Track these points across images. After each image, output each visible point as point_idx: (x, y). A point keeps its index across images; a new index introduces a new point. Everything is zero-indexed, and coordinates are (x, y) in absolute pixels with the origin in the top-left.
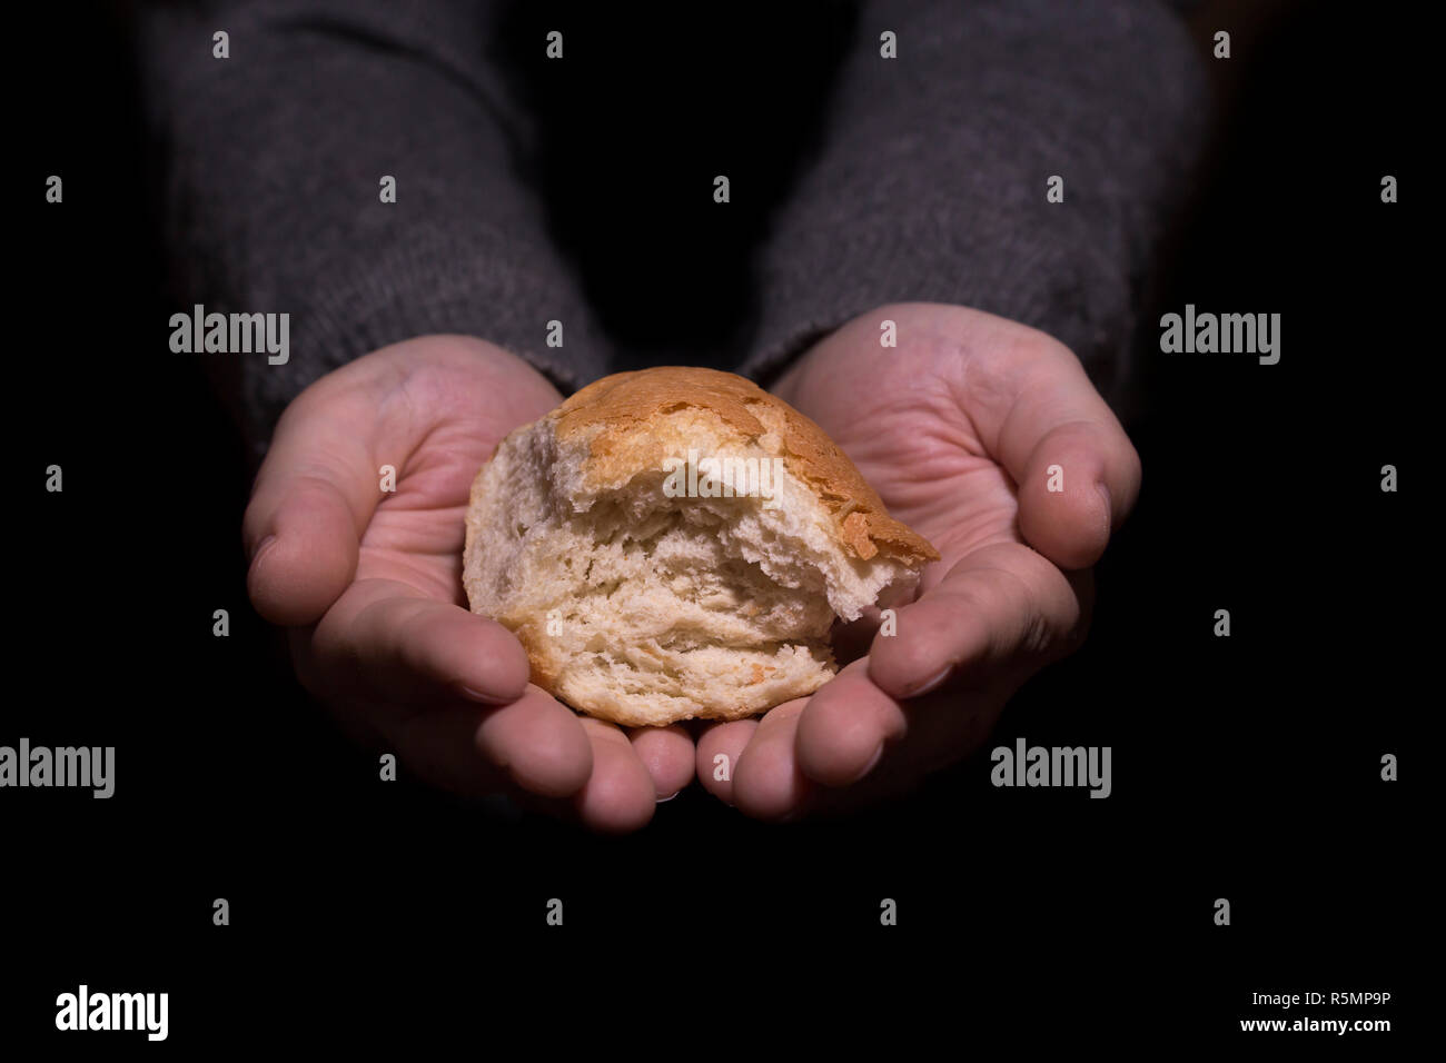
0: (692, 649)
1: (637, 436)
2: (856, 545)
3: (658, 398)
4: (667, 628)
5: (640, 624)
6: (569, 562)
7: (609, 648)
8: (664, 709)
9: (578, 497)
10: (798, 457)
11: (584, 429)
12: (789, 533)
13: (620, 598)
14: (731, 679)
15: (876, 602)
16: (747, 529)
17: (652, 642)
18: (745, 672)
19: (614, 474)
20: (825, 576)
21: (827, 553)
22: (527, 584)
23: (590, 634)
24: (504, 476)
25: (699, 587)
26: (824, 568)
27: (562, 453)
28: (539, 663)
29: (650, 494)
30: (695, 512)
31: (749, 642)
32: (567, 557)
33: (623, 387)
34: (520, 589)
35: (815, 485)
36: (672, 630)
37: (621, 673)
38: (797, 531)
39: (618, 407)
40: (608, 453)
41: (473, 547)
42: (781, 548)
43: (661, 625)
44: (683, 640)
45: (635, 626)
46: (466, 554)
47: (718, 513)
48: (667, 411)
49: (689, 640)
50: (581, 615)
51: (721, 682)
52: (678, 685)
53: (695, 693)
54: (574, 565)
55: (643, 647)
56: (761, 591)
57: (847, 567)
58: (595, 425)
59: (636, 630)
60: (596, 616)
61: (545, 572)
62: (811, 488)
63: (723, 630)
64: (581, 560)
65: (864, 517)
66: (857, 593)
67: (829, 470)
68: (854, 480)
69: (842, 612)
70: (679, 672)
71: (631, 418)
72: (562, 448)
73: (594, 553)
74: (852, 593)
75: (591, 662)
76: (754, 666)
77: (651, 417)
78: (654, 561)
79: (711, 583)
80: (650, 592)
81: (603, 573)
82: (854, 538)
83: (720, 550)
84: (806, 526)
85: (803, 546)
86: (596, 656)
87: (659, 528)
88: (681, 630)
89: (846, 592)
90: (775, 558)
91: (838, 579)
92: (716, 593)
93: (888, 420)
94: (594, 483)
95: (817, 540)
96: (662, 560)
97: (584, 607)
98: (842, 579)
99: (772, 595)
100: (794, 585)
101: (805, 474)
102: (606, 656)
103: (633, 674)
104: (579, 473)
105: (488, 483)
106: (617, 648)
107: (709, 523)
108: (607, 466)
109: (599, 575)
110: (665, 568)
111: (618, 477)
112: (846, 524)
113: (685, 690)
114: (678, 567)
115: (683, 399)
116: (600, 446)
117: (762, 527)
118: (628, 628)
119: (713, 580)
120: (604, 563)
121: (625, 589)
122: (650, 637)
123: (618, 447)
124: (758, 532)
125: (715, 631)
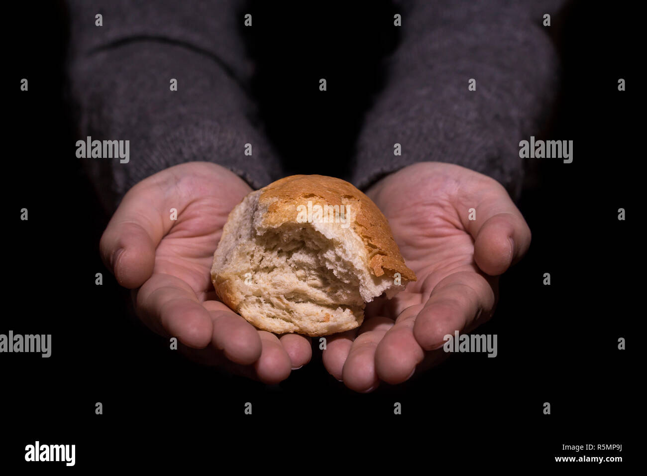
0: (301, 302)
1: (290, 206)
2: (375, 269)
3: (303, 190)
4: (290, 291)
5: (278, 288)
6: (252, 256)
7: (264, 296)
8: (281, 327)
9: (259, 229)
10: (361, 225)
11: (270, 199)
12: (346, 259)
13: (272, 274)
14: (314, 318)
15: (381, 296)
16: (329, 255)
17: (282, 296)
18: (321, 316)
19: (275, 221)
20: (360, 280)
21: (362, 271)
22: (232, 263)
23: (256, 289)
24: (243, 212)
25: (308, 275)
26: (360, 277)
27: (260, 208)
28: (230, 298)
29: (290, 232)
30: (309, 243)
31: (326, 303)
32: (252, 253)
33: (293, 182)
34: (229, 264)
35: (365, 239)
36: (293, 292)
37: (267, 308)
38: (350, 259)
39: (286, 191)
40: (275, 212)
41: (223, 241)
42: (343, 265)
43: (287, 290)
44: (298, 297)
45: (276, 288)
46: (220, 243)
47: (319, 245)
48: (306, 197)
49: (300, 298)
50: (255, 279)
51: (309, 319)
52: (290, 317)
53: (297, 322)
54: (255, 257)
55: (278, 298)
56: (333, 282)
57: (370, 278)
58: (275, 197)
59: (276, 290)
60: (261, 281)
61: (241, 259)
62: (363, 240)
63: (315, 296)
64: (258, 256)
65: (382, 257)
66: (372, 291)
67: (373, 233)
68: (385, 239)
69: (364, 298)
70: (292, 311)
71: (289, 197)
72: (260, 205)
73: (264, 254)
74: (370, 290)
75: (255, 301)
76: (326, 314)
77: (298, 199)
78: (290, 261)
79: (313, 275)
80: (285, 274)
81: (266, 262)
82: (374, 266)
83: (318, 261)
84: (355, 257)
85: (352, 266)
86: (258, 298)
87: (294, 247)
88: (296, 293)
89: (367, 289)
90: (340, 269)
91: (364, 283)
92: (315, 279)
93: (420, 209)
94: (267, 224)
95: (359, 264)
96: (294, 261)
97: (257, 276)
98: (366, 283)
99: (338, 284)
100: (347, 282)
101: (361, 233)
102: (262, 299)
103: (272, 309)
104: (262, 218)
105: (236, 214)
106: (267, 296)
107: (315, 249)
108: (273, 217)
109: (265, 264)
110: (295, 265)
111: (276, 223)
112: (372, 259)
113: (293, 320)
114: (300, 266)
115: (314, 192)
116: (273, 208)
117: (336, 255)
118: (273, 289)
119: (314, 273)
120: (268, 258)
121: (275, 271)
122: (282, 294)
123: (280, 209)
124: (334, 256)
125: (312, 296)
